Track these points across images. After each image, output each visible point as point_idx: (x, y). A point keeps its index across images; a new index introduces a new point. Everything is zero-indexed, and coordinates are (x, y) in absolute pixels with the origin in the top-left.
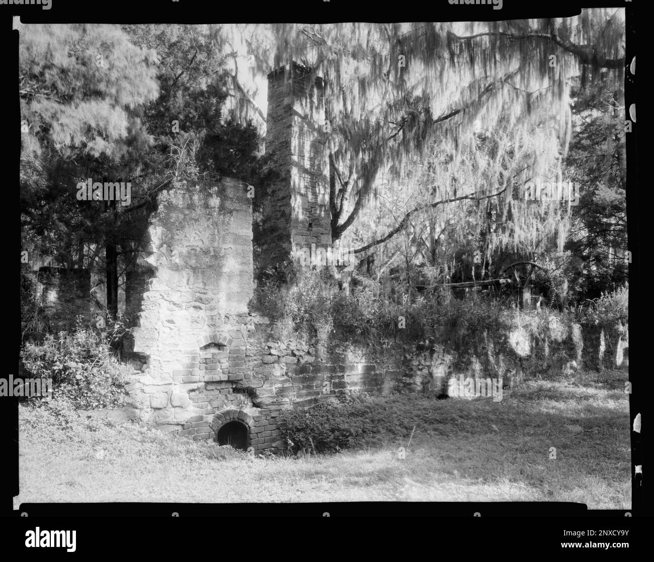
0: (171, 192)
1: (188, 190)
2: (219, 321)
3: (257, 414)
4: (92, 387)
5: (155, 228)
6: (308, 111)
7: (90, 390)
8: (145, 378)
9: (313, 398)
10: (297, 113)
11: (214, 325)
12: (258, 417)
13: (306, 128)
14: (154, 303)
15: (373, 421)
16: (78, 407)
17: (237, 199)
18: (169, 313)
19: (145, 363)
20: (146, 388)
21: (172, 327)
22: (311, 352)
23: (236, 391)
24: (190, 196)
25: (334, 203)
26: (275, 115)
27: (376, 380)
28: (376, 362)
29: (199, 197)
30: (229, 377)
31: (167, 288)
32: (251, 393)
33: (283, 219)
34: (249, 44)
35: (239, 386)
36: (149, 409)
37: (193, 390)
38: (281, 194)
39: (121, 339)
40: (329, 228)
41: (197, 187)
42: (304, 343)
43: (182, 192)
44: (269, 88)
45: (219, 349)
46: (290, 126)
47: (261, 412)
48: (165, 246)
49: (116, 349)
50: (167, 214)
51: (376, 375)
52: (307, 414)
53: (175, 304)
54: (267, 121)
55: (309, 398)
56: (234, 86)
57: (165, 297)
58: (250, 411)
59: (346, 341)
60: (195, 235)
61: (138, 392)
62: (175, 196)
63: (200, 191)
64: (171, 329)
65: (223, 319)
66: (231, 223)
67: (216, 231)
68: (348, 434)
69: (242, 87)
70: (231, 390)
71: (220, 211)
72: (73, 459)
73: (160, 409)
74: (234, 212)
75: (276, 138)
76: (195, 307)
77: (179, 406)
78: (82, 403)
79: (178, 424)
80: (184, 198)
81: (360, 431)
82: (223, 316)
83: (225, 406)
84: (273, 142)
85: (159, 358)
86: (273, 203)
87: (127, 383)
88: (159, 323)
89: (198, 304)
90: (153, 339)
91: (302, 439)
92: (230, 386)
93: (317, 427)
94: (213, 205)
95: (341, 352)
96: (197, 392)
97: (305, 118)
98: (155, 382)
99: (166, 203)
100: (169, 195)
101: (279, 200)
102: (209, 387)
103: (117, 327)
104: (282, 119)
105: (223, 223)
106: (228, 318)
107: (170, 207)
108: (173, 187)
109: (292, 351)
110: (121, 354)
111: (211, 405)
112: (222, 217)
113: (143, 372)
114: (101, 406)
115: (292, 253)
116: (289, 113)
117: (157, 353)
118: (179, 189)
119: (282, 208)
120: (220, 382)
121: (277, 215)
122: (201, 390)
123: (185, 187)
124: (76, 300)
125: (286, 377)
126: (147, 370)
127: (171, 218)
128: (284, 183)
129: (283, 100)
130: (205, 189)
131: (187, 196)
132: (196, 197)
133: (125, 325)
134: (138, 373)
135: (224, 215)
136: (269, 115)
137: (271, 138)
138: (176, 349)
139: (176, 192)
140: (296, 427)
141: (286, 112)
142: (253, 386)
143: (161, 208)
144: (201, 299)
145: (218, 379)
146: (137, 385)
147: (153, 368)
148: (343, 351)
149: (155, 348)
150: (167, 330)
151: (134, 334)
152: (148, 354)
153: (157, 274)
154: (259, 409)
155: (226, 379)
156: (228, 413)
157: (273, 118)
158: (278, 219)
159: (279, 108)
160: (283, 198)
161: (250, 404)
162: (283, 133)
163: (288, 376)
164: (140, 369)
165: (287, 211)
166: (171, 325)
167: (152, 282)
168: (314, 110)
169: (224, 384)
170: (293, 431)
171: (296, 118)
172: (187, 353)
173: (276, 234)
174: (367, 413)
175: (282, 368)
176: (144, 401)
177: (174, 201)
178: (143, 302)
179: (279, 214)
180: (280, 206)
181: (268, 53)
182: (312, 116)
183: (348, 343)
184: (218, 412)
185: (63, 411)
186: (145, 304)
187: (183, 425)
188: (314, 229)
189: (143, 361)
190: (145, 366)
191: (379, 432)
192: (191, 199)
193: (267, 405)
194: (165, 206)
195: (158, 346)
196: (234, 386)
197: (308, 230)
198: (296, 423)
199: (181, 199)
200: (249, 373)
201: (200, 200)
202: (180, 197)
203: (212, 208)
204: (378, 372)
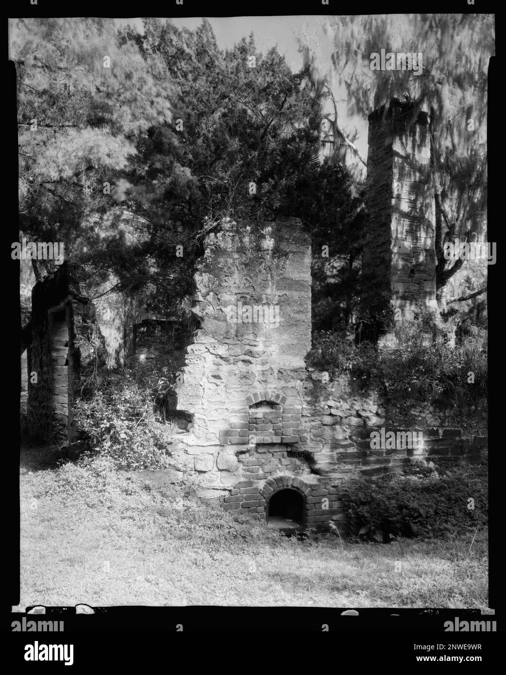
0: (219, 235)
1: (237, 232)
2: (271, 377)
3: (315, 482)
4: (135, 447)
5: (201, 275)
6: (409, 150)
7: (132, 449)
8: (189, 438)
9: (382, 466)
10: (397, 154)
11: (265, 381)
12: (315, 486)
13: (407, 168)
14: (199, 358)
15: (449, 499)
16: (120, 468)
17: (293, 240)
18: (215, 367)
19: (191, 422)
20: (189, 449)
21: (219, 383)
22: (379, 412)
23: (291, 454)
24: (240, 238)
25: (440, 247)
26: (375, 158)
27: (461, 447)
28: (462, 426)
29: (250, 239)
30: (282, 439)
31: (213, 340)
32: (308, 458)
33: (382, 266)
34: (348, 86)
35: (295, 449)
36: (193, 472)
37: (243, 453)
38: (381, 240)
39: (166, 396)
40: (433, 274)
41: (248, 228)
42: (371, 403)
43: (231, 234)
44: (370, 130)
45: (272, 408)
46: (391, 168)
47: (319, 480)
48: (211, 294)
49: (162, 406)
50: (215, 259)
51: (462, 441)
52: (374, 486)
53: (222, 358)
54: (368, 165)
55: (378, 466)
56: (334, 132)
57: (212, 351)
58: (307, 478)
59: (424, 401)
60: (245, 282)
61: (181, 453)
62: (224, 239)
63: (252, 232)
64: (217, 385)
65: (275, 374)
66: (286, 266)
67: (269, 276)
68: (416, 515)
69: (342, 132)
70: (286, 454)
71: (274, 253)
72: (96, 527)
73: (205, 472)
74: (290, 255)
75: (376, 182)
76: (244, 361)
77: (225, 470)
78: (123, 463)
79: (225, 490)
80: (233, 240)
81: (432, 512)
82: (276, 371)
83: (278, 471)
84: (374, 186)
85: (204, 417)
86: (373, 250)
87: (170, 443)
88: (205, 379)
89: (247, 358)
90: (197, 396)
91: (366, 515)
92: (284, 449)
93: (383, 501)
94: (265, 247)
95: (417, 414)
96: (247, 455)
97: (406, 158)
98: (200, 443)
99: (213, 247)
100: (217, 238)
101: (378, 246)
102: (261, 450)
103: (161, 382)
104: (382, 161)
105: (278, 266)
106: (281, 373)
107: (218, 251)
108: (221, 230)
109: (357, 411)
110: (167, 411)
111: (263, 470)
112: (276, 260)
113: (188, 431)
114: (142, 467)
115: (391, 301)
116: (390, 154)
117: (201, 411)
118: (228, 231)
119: (382, 255)
120: (273, 445)
121: (377, 262)
122: (252, 452)
123: (235, 229)
124: (175, 352)
125: (349, 441)
126: (191, 430)
127: (219, 263)
128: (384, 229)
129: (384, 141)
130: (257, 230)
131: (237, 238)
132: (246, 240)
133: (170, 381)
134: (183, 433)
135: (279, 258)
136: (369, 158)
137: (371, 182)
138: (222, 407)
139: (224, 235)
140: (360, 500)
141: (387, 153)
142: (310, 450)
143: (208, 252)
144: (251, 352)
145: (270, 441)
146: (181, 446)
147: (198, 427)
148: (420, 412)
149: (200, 406)
150: (213, 387)
151: (177, 390)
152: (192, 412)
153: (203, 325)
154: (318, 476)
155: (279, 441)
156: (281, 479)
157: (374, 161)
158: (377, 266)
159: (380, 150)
160: (383, 244)
161: (308, 470)
162: (384, 176)
163: (352, 440)
164: (185, 428)
165: (387, 258)
166: (218, 381)
167: (196, 335)
168: (416, 149)
169: (277, 446)
170: (357, 504)
171: (396, 159)
172: (235, 412)
173: (375, 281)
174: (444, 488)
175: (344, 431)
176: (186, 463)
177: (222, 245)
178: (186, 356)
179: (379, 261)
180: (380, 253)
181: (368, 93)
182: (414, 155)
183: (426, 403)
184: (270, 478)
185: (104, 473)
186: (189, 358)
187: (230, 491)
188: (417, 275)
189: (189, 419)
190: (190, 425)
191: (454, 514)
192: (241, 241)
193: (327, 472)
194: (212, 250)
195: (202, 404)
196: (289, 450)
197: (410, 276)
198: (361, 495)
199: (230, 242)
200: (305, 435)
201: (251, 242)
202: (229, 239)
203: (264, 251)
204: (464, 438)
